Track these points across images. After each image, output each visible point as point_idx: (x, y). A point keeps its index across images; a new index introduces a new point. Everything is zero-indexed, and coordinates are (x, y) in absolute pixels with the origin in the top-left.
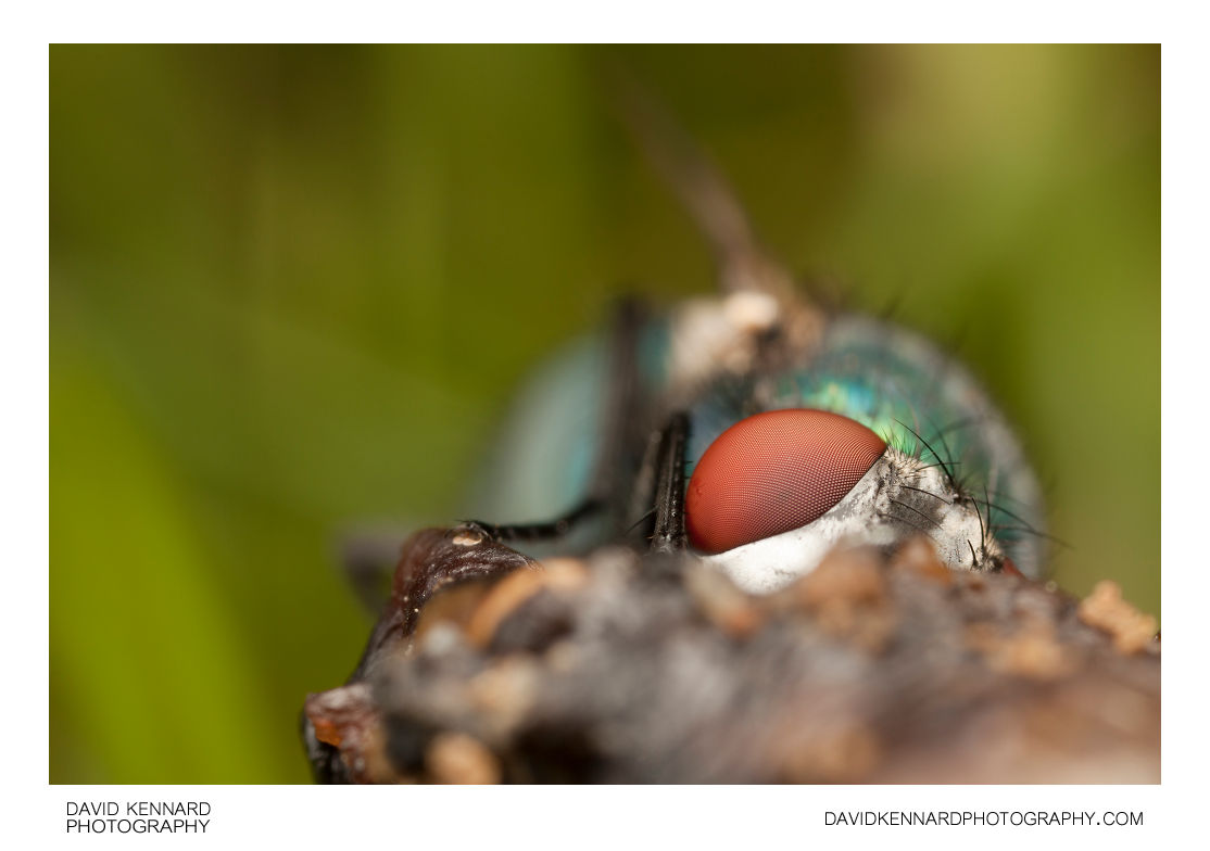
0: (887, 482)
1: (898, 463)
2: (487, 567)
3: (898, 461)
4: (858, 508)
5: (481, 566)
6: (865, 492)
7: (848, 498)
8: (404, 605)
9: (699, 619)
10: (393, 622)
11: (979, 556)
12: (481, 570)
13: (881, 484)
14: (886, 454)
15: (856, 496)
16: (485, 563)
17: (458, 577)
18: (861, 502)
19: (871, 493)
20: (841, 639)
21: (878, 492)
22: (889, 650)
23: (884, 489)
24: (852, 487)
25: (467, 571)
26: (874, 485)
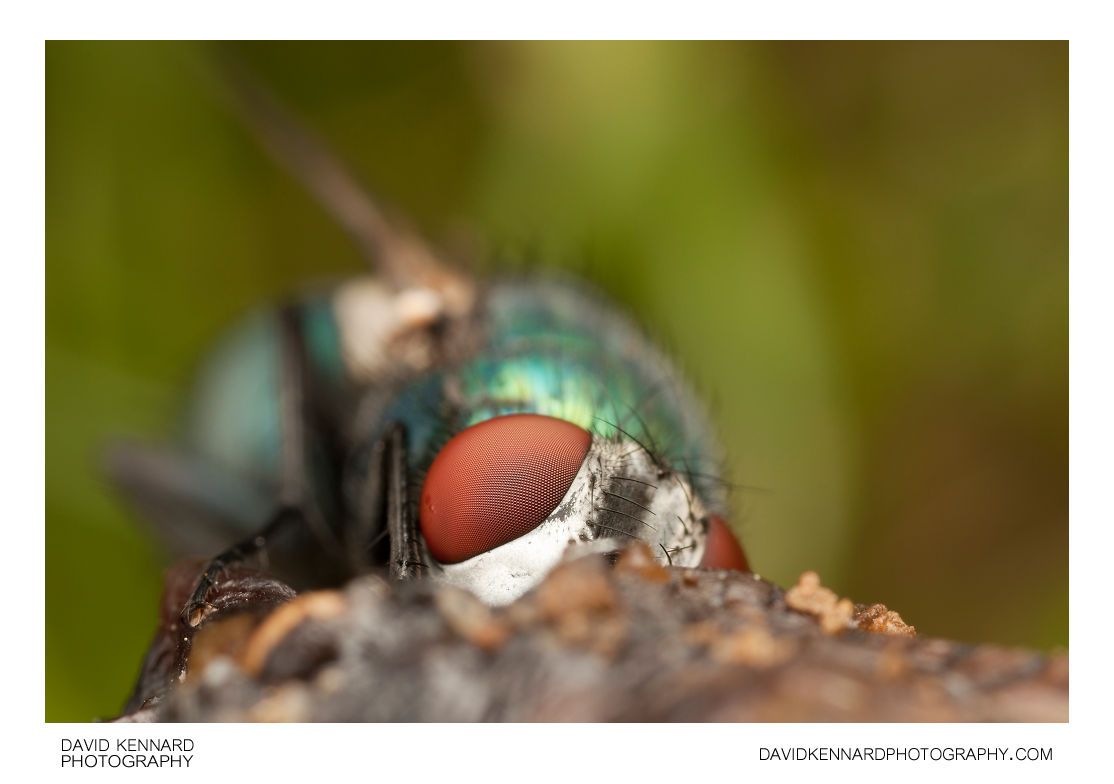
0: (598, 476)
1: (605, 454)
2: (246, 595)
3: (604, 453)
4: (577, 506)
5: (241, 595)
6: (581, 490)
7: (567, 499)
8: (172, 633)
9: (450, 637)
10: (162, 648)
11: (689, 524)
12: (241, 598)
13: (593, 479)
14: (593, 447)
15: (573, 496)
16: (244, 591)
17: (220, 606)
18: (579, 500)
19: (586, 489)
20: (580, 647)
21: (592, 487)
22: (622, 653)
23: (597, 483)
24: (569, 488)
25: (228, 600)
26: (587, 481)
